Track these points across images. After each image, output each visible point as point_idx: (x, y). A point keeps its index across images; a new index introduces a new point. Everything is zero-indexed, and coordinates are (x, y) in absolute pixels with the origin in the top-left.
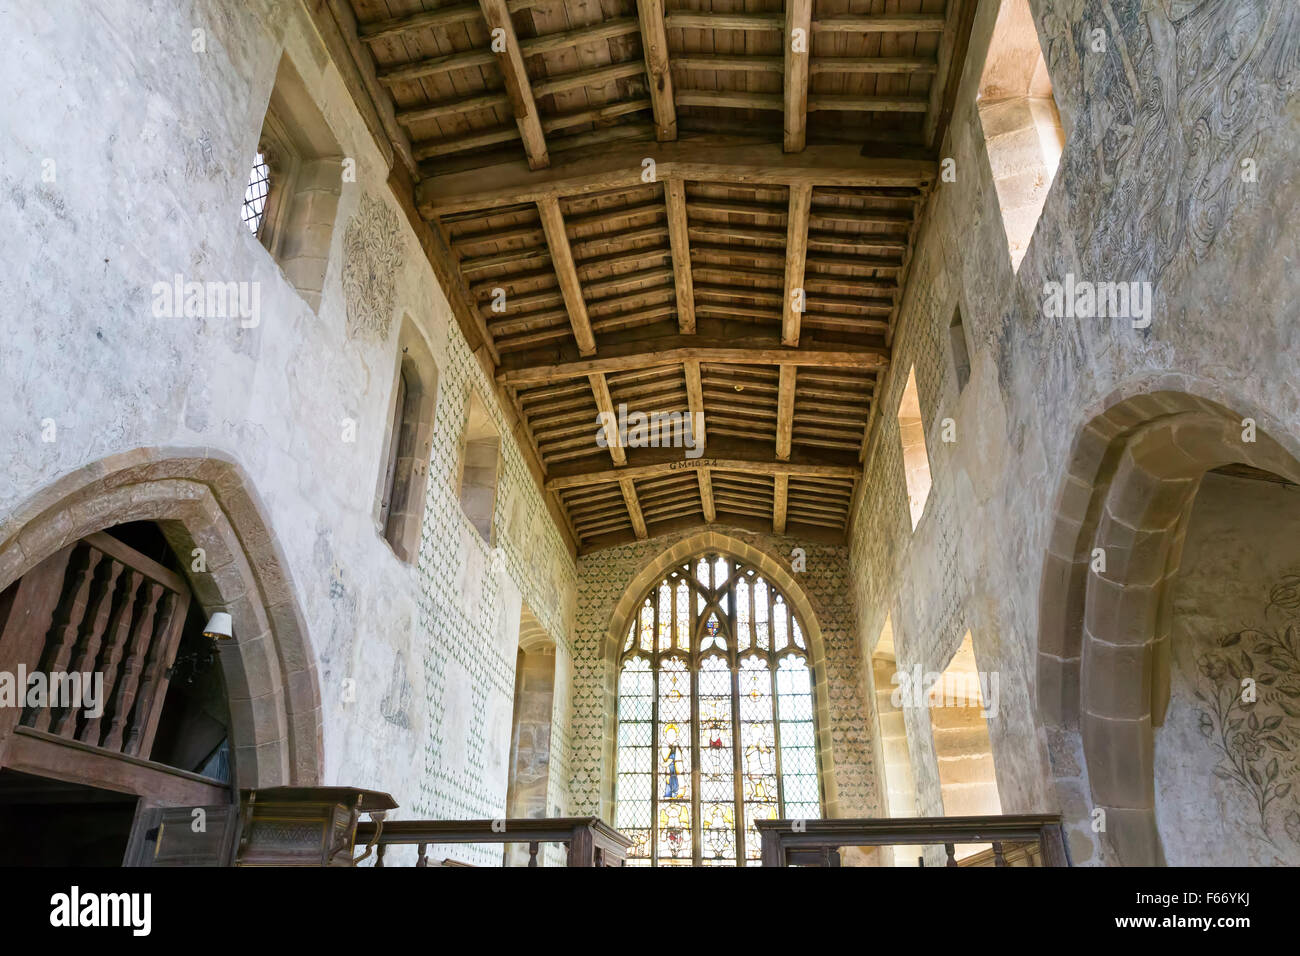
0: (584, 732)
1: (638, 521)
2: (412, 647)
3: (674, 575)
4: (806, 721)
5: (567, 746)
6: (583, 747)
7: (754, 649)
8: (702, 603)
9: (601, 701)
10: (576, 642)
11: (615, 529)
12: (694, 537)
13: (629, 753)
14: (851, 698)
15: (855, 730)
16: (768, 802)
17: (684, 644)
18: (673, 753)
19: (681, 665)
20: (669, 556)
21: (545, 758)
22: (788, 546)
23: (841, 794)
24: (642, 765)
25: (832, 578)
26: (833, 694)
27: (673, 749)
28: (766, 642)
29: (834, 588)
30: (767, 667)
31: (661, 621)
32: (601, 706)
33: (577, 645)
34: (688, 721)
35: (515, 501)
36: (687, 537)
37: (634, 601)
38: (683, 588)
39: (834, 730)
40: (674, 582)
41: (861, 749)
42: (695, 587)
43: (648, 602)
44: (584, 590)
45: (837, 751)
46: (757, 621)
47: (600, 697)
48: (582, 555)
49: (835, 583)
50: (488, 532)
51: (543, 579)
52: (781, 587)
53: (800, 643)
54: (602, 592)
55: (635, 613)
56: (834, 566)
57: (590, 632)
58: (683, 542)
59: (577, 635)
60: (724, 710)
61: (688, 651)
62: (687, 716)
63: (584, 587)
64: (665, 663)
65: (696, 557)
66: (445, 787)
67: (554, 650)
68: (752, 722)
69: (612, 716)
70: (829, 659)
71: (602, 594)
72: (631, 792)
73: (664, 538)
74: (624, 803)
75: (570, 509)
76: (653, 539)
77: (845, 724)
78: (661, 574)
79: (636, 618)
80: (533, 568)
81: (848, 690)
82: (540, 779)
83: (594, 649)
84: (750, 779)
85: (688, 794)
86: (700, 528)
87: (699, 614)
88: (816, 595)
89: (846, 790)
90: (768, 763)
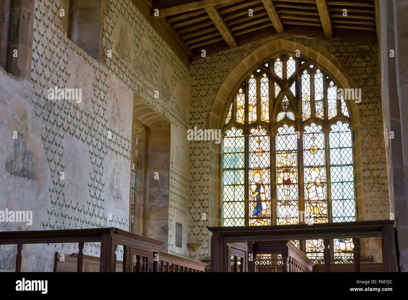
0: (197, 177)
1: (226, 35)
2: (30, 129)
3: (259, 71)
4: (348, 165)
5: (185, 186)
6: (197, 186)
7: (314, 119)
8: (278, 89)
9: (208, 157)
10: (191, 119)
11: (213, 42)
12: (269, 43)
13: (230, 189)
14: (377, 148)
15: (378, 170)
16: (321, 217)
17: (266, 117)
18: (258, 189)
19: (263, 132)
20: (253, 58)
21: (166, 193)
22: (335, 46)
23: (367, 212)
24: (238, 196)
25: (366, 67)
26: (364, 147)
27: (258, 186)
28: (322, 114)
29: (368, 74)
30: (321, 130)
31: (250, 102)
32: (208, 160)
33: (191, 122)
34: (268, 168)
35: (122, 29)
36: (264, 44)
37: (230, 91)
38: (265, 79)
39: (364, 171)
40: (258, 77)
41: (382, 182)
42: (273, 79)
43: (241, 90)
44: (194, 85)
45: (365, 184)
46: (316, 99)
47: (207, 155)
48: (192, 61)
49: (369, 70)
50: (97, 51)
51: (154, 79)
52: (332, 75)
53: (346, 113)
54: (207, 86)
55: (232, 99)
56: (368, 59)
57: (199, 112)
58: (261, 48)
59: (191, 115)
60: (292, 160)
61: (268, 122)
62: (267, 164)
63: (195, 83)
64: (252, 131)
65: (273, 57)
66: (70, 212)
67: (169, 126)
68: (312, 167)
69: (217, 166)
70: (362, 123)
71: (206, 87)
72: (232, 213)
73: (249, 45)
74: (227, 220)
75: (177, 30)
76: (241, 47)
77: (371, 166)
78: (249, 71)
79: (233, 102)
80: (143, 73)
81: (374, 143)
82: (163, 206)
83: (202, 123)
84: (310, 203)
85: (269, 213)
86: (273, 37)
87: (276, 97)
88: (355, 80)
89: (370, 208)
90: (321, 192)
